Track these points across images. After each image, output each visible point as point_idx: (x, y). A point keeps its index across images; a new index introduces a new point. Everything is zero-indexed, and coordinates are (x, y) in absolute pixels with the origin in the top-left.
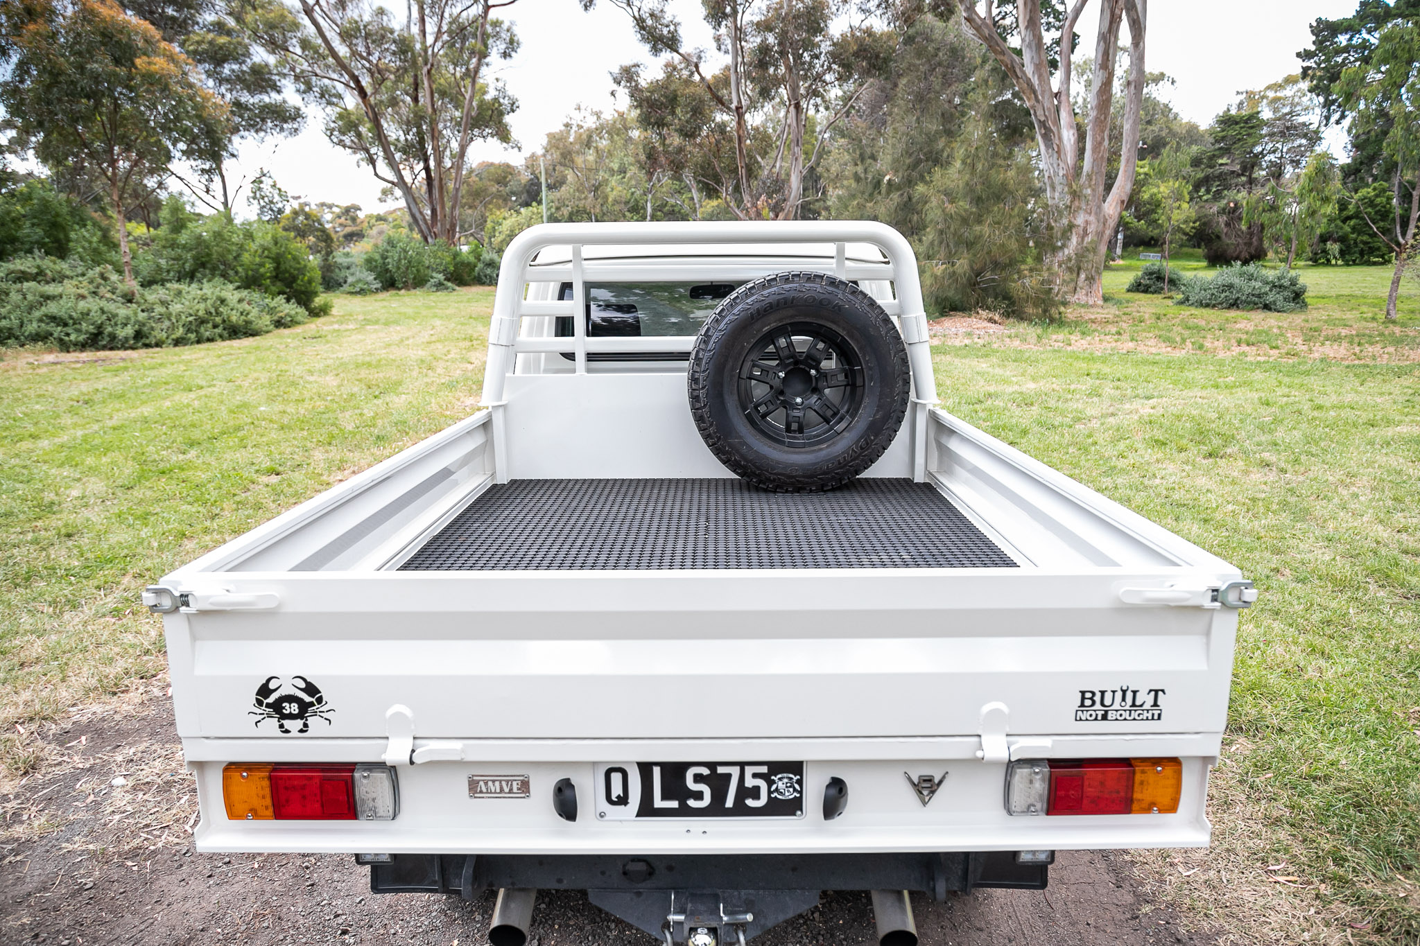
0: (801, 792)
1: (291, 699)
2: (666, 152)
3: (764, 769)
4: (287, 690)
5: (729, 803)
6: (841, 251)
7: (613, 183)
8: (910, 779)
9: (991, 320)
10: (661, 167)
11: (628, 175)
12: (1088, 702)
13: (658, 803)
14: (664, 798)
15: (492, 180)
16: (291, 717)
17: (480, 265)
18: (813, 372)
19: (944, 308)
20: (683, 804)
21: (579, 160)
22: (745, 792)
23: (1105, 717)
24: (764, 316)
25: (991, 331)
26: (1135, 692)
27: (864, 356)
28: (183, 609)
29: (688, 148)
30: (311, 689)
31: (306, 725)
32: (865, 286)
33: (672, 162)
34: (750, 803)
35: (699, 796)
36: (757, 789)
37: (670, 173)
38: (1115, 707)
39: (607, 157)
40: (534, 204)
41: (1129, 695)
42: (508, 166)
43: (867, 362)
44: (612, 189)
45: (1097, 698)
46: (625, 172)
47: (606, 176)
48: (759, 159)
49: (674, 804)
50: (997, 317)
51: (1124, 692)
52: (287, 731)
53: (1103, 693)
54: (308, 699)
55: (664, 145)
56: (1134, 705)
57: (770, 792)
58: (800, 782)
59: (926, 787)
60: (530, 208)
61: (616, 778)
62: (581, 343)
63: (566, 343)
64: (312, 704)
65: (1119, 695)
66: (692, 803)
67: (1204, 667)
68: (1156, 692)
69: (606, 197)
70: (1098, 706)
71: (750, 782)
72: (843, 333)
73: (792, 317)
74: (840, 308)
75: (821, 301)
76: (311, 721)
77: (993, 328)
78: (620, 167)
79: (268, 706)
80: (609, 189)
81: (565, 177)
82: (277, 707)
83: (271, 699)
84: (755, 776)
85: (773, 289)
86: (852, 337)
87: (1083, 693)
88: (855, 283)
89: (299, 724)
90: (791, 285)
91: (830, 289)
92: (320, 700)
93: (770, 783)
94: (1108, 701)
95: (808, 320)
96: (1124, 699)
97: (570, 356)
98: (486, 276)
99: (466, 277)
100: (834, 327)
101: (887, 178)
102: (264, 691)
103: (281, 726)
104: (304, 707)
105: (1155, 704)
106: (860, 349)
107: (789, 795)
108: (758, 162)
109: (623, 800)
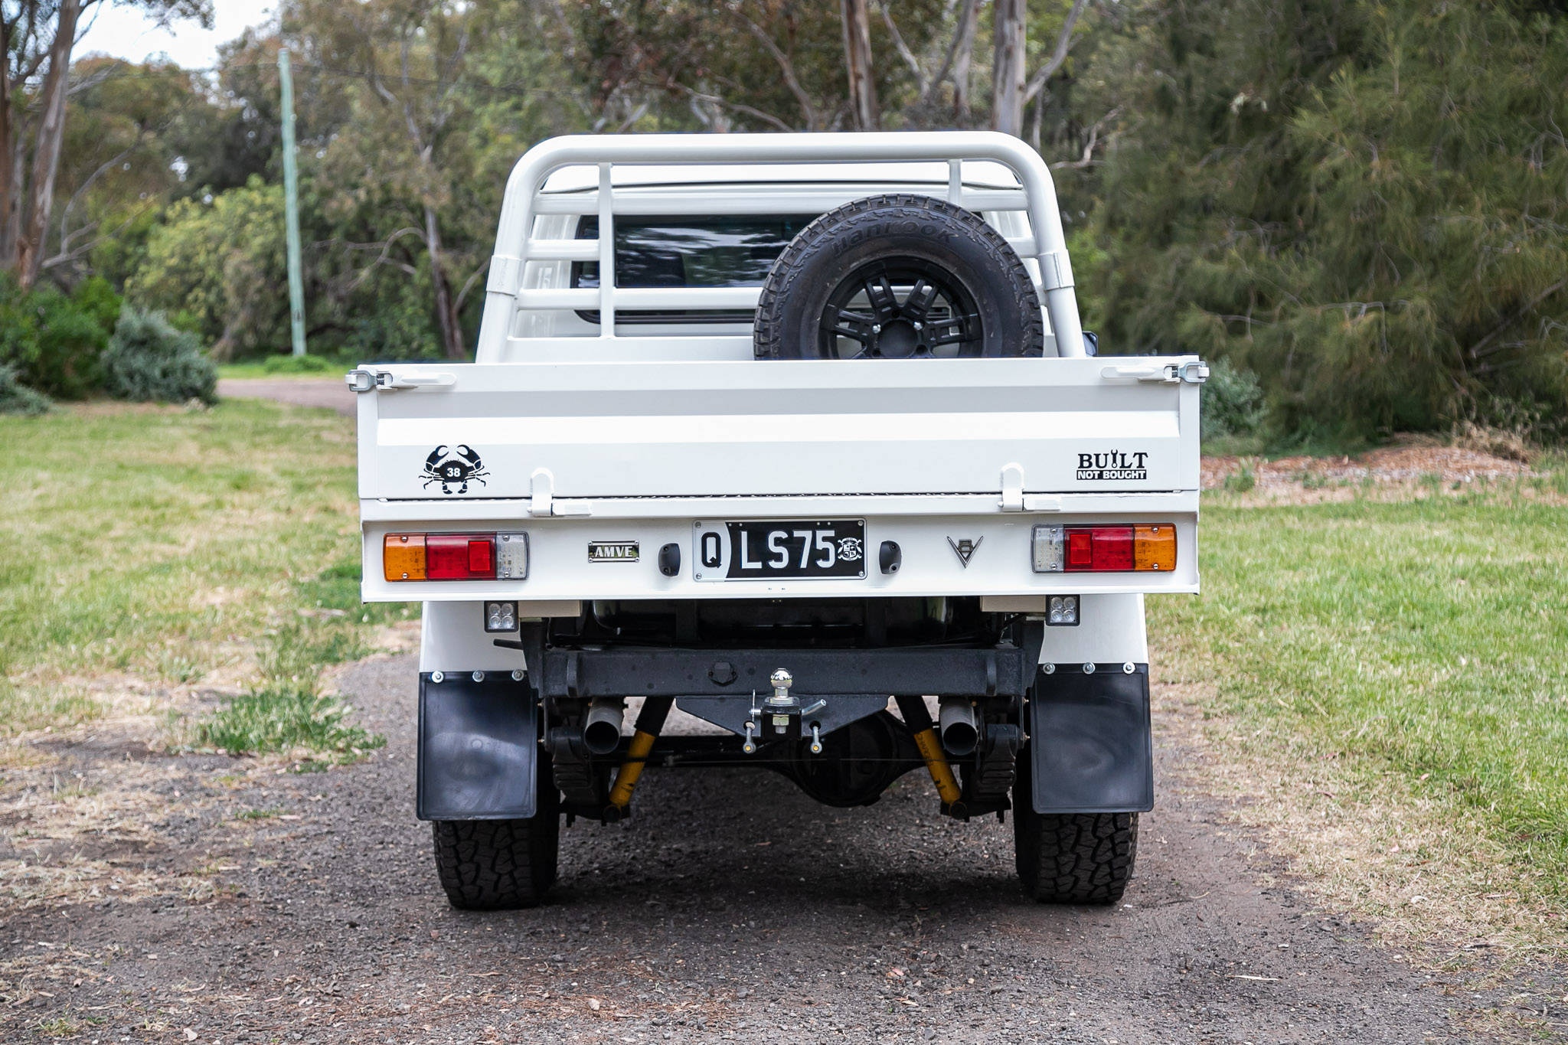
0: (862, 554)
1: (454, 464)
2: (644, 36)
3: (831, 533)
4: (453, 456)
5: (804, 564)
6: (955, 172)
7: (486, 123)
8: (951, 543)
9: (1500, 452)
10: (633, 75)
11: (529, 101)
12: (1086, 464)
13: (746, 565)
14: (749, 560)
15: (124, 111)
16: (454, 479)
17: (113, 345)
18: (917, 325)
19: (1381, 423)
20: (765, 566)
21: (387, 55)
22: (817, 554)
23: (1101, 476)
24: (851, 248)
25: (1492, 474)
26: (1123, 455)
27: (981, 299)
28: (379, 387)
29: (707, 25)
30: (472, 456)
31: (465, 487)
32: (994, 220)
33: (664, 63)
34: (821, 563)
35: (778, 557)
36: (826, 550)
37: (655, 94)
38: (1109, 467)
39: (469, 49)
40: (255, 180)
41: (1119, 458)
42: (172, 70)
43: (984, 307)
44: (485, 140)
45: (1093, 460)
46: (521, 93)
47: (467, 102)
48: (908, 55)
49: (758, 565)
50: (1515, 444)
51: (1114, 455)
52: (449, 492)
53: (1097, 456)
54: (468, 464)
55: (641, 17)
56: (1123, 466)
57: (837, 555)
58: (861, 545)
59: (965, 551)
60: (243, 193)
61: (711, 542)
62: (609, 296)
63: (584, 297)
64: (471, 468)
65: (1110, 458)
66: (773, 564)
67: (1177, 434)
68: (1141, 455)
69: (467, 163)
70: (1094, 467)
71: (821, 545)
72: (952, 270)
73: (887, 249)
74: (947, 237)
75: (924, 229)
76: (470, 483)
77: (1495, 468)
78: (505, 77)
79: (436, 470)
80: (473, 142)
81: (344, 103)
82: (442, 471)
83: (438, 465)
84: (825, 539)
85: (863, 215)
86: (964, 274)
87: (1082, 456)
88: (979, 214)
89: (459, 485)
90: (886, 210)
91: (935, 214)
92: (478, 465)
93: (837, 546)
94: (1102, 463)
95: (908, 254)
96: (1114, 461)
97: (591, 316)
98: (131, 375)
99: (73, 379)
100: (941, 263)
101: (1239, 100)
102: (434, 457)
103: (445, 488)
104: (465, 470)
105: (1140, 466)
106: (975, 290)
107: (853, 557)
108: (901, 62)
109: (716, 563)
